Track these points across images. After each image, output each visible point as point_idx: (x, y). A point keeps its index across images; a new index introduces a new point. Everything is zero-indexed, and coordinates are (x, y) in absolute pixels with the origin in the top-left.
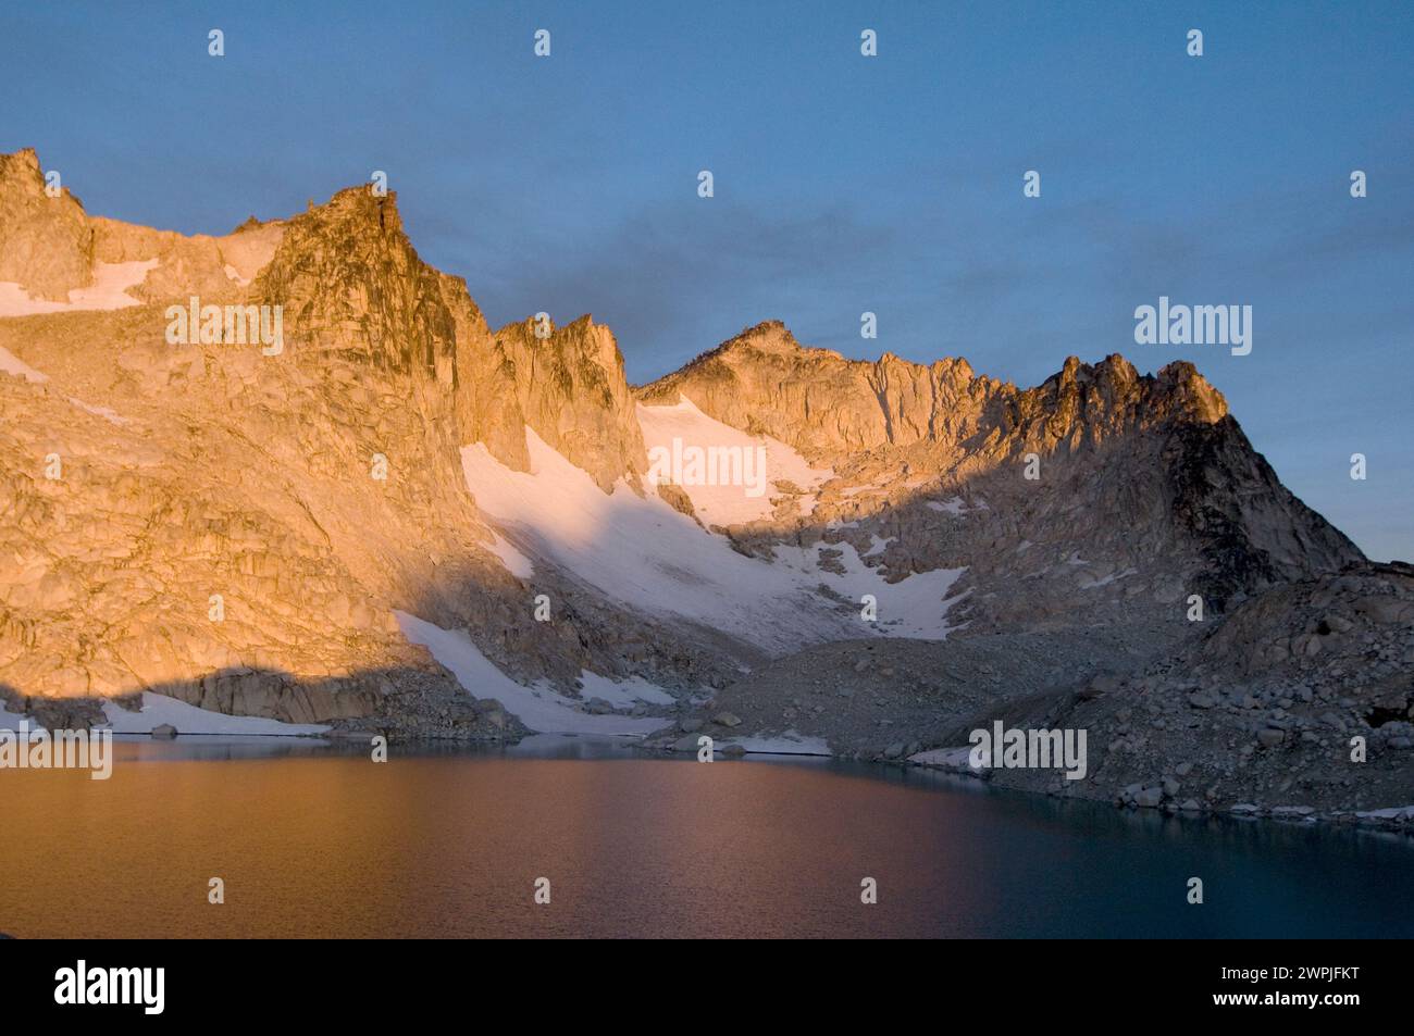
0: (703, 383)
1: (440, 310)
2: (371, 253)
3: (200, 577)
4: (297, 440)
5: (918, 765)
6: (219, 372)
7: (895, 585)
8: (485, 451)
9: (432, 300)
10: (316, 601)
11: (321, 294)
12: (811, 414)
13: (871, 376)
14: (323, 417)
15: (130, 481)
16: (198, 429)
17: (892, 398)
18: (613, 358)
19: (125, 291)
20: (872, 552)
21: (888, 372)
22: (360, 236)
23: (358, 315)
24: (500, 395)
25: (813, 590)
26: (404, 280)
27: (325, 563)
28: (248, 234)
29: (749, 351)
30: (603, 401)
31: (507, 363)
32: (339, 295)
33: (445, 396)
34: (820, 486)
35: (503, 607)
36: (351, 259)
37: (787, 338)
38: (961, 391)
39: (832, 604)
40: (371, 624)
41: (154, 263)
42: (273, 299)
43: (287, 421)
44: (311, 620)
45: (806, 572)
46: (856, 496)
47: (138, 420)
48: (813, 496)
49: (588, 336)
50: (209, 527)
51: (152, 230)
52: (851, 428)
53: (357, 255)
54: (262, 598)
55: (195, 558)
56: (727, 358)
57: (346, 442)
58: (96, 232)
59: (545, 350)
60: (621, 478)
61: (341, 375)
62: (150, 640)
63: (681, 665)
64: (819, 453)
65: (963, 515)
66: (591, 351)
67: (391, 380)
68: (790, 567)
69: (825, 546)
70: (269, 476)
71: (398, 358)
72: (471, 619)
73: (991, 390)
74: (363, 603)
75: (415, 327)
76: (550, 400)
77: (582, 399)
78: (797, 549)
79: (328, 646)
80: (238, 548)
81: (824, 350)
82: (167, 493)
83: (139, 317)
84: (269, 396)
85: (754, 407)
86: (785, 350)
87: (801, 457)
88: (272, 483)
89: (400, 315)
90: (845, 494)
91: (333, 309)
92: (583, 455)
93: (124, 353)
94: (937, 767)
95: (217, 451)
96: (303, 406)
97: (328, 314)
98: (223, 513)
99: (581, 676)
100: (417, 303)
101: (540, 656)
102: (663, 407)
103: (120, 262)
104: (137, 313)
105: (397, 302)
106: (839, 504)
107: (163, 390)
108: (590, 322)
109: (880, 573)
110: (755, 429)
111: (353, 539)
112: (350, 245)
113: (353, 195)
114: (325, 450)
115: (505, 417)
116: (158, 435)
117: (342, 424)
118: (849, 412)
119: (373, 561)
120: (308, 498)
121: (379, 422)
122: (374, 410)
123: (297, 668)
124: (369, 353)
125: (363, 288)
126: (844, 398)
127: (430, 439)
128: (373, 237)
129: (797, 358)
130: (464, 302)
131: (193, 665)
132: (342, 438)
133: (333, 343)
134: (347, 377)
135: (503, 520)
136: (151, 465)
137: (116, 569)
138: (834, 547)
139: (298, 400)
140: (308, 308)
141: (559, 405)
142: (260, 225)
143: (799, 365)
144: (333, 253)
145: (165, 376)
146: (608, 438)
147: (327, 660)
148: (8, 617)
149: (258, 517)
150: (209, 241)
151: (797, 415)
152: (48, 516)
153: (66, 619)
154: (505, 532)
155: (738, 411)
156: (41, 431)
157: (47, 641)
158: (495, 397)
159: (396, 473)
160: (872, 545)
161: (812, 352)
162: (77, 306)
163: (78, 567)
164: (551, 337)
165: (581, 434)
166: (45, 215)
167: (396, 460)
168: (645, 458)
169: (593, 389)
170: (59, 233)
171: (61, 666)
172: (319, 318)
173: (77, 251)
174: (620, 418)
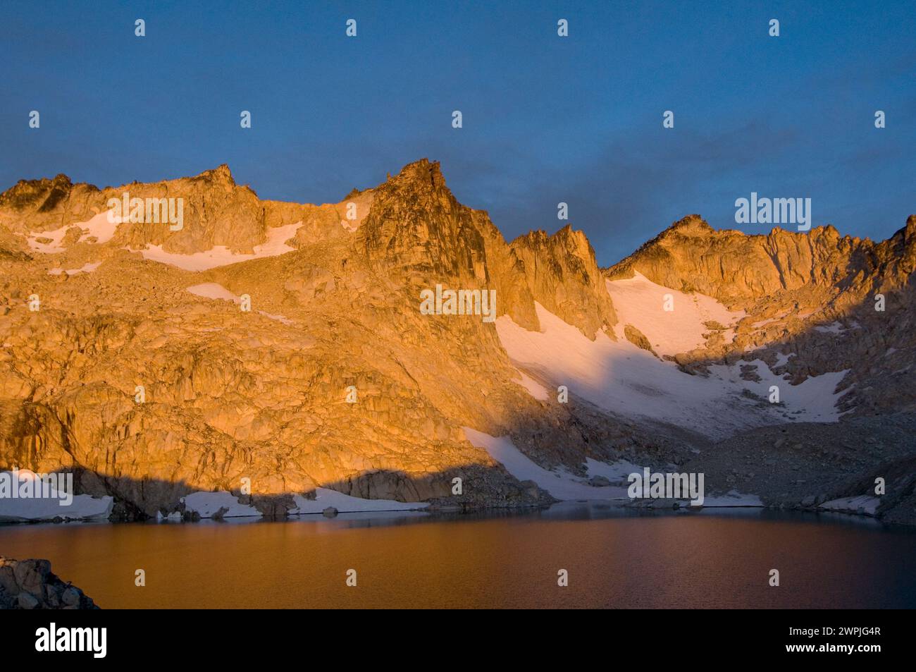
0: (648, 261)
1: (473, 233)
2: (428, 202)
3: (343, 415)
4: (393, 323)
5: (827, 510)
6: (343, 286)
7: (798, 386)
8: (510, 319)
9: (468, 227)
10: (414, 424)
11: (400, 232)
12: (725, 275)
13: (765, 245)
14: (407, 308)
15: (298, 359)
16: (334, 323)
17: (782, 258)
18: (587, 252)
19: (285, 243)
20: (778, 364)
21: (778, 241)
22: (420, 193)
23: (423, 242)
24: (516, 283)
25: (738, 393)
26: (449, 216)
27: (417, 399)
28: (352, 200)
29: (678, 237)
30: (583, 281)
31: (519, 263)
32: (410, 231)
34: (737, 323)
35: (531, 420)
36: (416, 207)
37: (704, 225)
38: (832, 248)
39: (753, 402)
40: (449, 437)
41: (300, 224)
42: (371, 238)
43: (387, 313)
44: (411, 436)
45: (733, 382)
46: (763, 327)
47: (299, 321)
48: (732, 330)
49: (570, 239)
50: (346, 383)
51: (297, 204)
52: (755, 281)
53: (419, 205)
54: (380, 425)
55: (339, 403)
56: (663, 243)
57: (423, 323)
58: (266, 210)
59: (542, 251)
60: (600, 329)
61: (416, 281)
62: (317, 455)
63: (652, 450)
64: (734, 300)
65: (842, 334)
66: (572, 248)
67: (448, 281)
68: (721, 379)
69: (744, 363)
70: (378, 348)
71: (450, 266)
72: (511, 430)
73: (854, 245)
74: (442, 424)
75: (459, 245)
76: (549, 283)
77: (569, 280)
78: (725, 367)
79: (423, 452)
80: (364, 394)
81: (730, 230)
82: (320, 362)
83: (294, 258)
84: (374, 298)
85: (685, 273)
86: (703, 234)
87: (721, 304)
88: (380, 352)
89: (449, 239)
90: (755, 327)
91: (408, 240)
92: (573, 316)
93: (288, 281)
94: (841, 511)
95: (346, 335)
96: (395, 302)
97: (405, 243)
98: (353, 374)
99: (586, 462)
100: (459, 230)
102: (624, 280)
103: (281, 226)
104: (293, 256)
105: (446, 231)
106: (751, 334)
107: (312, 301)
108: (570, 230)
109: (786, 378)
110: (687, 288)
111: (433, 383)
112: (414, 198)
113: (414, 167)
114: (411, 329)
115: (521, 297)
116: (311, 329)
118: (752, 271)
119: (446, 396)
120: (403, 360)
123: (406, 468)
124: (432, 265)
125: (425, 225)
126: (748, 261)
128: (429, 192)
129: (712, 238)
130: (487, 226)
131: (344, 469)
132: (420, 320)
133: (410, 261)
134: (419, 281)
135: (525, 363)
136: (309, 347)
137: (294, 413)
138: (751, 364)
139: (391, 299)
140: (392, 241)
141: (555, 286)
142: (360, 193)
143: (713, 242)
144: (405, 205)
145: (312, 292)
146: (589, 304)
147: (424, 461)
148: (235, 446)
149: (374, 374)
150: (331, 207)
151: (715, 277)
152: (253, 384)
153: (268, 445)
154: (527, 371)
155: (675, 277)
156: (245, 333)
157: (258, 460)
158: (513, 285)
159: (455, 339)
160: (778, 360)
161: (721, 233)
162: (258, 256)
163: (272, 413)
164: (545, 243)
165: (571, 303)
166: (236, 203)
167: (454, 330)
168: (615, 315)
169: (576, 273)
170: (245, 213)
171: (268, 474)
172: (400, 246)
173: (256, 222)
174: (595, 290)
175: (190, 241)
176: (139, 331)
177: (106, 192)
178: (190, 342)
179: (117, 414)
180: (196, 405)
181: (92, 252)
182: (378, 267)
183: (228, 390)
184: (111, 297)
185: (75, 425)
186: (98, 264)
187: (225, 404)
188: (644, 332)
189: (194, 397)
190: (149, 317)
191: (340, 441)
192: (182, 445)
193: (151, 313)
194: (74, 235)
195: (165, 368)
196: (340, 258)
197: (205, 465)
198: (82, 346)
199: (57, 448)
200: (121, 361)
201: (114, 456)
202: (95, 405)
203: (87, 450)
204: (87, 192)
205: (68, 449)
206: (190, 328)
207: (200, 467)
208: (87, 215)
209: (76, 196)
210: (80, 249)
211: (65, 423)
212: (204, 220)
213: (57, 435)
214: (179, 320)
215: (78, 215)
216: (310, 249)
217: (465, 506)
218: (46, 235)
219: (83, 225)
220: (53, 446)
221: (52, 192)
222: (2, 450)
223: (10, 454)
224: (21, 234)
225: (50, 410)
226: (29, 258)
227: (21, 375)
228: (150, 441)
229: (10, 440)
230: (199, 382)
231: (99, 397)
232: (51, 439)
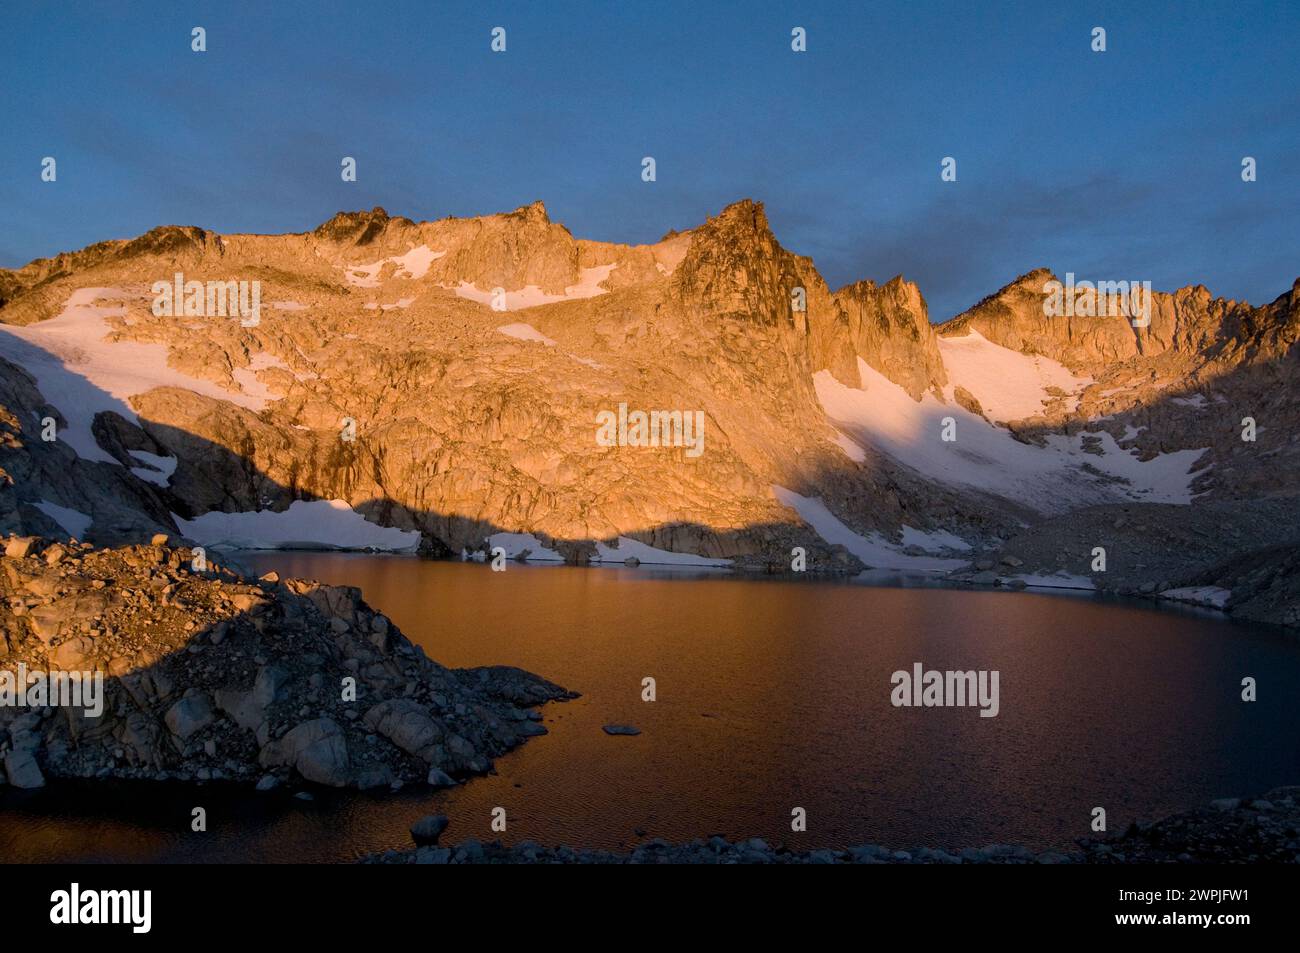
0: (987, 318)
2: (748, 246)
4: (705, 373)
5: (1169, 599)
6: (656, 332)
7: (1147, 463)
8: (829, 375)
9: (790, 274)
10: (721, 479)
11: (717, 277)
12: (1073, 336)
14: (721, 358)
16: (644, 370)
18: (919, 305)
19: (598, 285)
20: (1126, 438)
22: (741, 236)
23: (742, 288)
24: (838, 336)
25: (1078, 467)
26: (771, 262)
27: (726, 454)
28: (669, 242)
29: (1022, 293)
30: (912, 336)
31: (843, 314)
32: (728, 276)
33: (801, 339)
34: (1082, 390)
35: (845, 481)
36: (735, 252)
38: (1201, 311)
39: (1094, 477)
40: (757, 494)
41: (614, 266)
42: (687, 282)
43: (699, 363)
44: (718, 491)
46: (1112, 396)
47: (609, 366)
48: (1076, 398)
49: (900, 291)
51: (612, 245)
52: (1107, 345)
53: (739, 249)
54: (687, 477)
55: (646, 452)
56: (1005, 299)
57: (736, 374)
58: (580, 249)
59: (869, 303)
60: (927, 390)
61: (732, 329)
62: (621, 505)
63: (975, 522)
64: (1081, 365)
65: (1205, 408)
66: (902, 301)
67: (765, 330)
68: (1059, 450)
69: (1087, 435)
71: (769, 316)
72: (823, 491)
73: (1228, 308)
74: (751, 479)
75: (779, 293)
76: (874, 337)
77: (897, 335)
78: (1064, 437)
79: (729, 508)
83: (607, 301)
84: (687, 346)
85: (1028, 333)
87: (1066, 369)
89: (769, 286)
90: (1103, 395)
91: (725, 286)
92: (899, 374)
93: (600, 324)
94: (1185, 601)
95: (656, 384)
96: (709, 351)
97: (722, 290)
100: (780, 277)
101: (872, 515)
102: (957, 338)
103: (594, 267)
104: (606, 298)
105: (766, 278)
106: (1098, 403)
107: (623, 346)
108: (901, 280)
109: (1133, 453)
110: (1029, 350)
111: (744, 438)
112: (735, 242)
113: (735, 208)
114: (723, 380)
115: (842, 351)
116: (621, 375)
117: (734, 362)
119: (757, 451)
120: (714, 411)
121: (757, 360)
122: (754, 352)
123: (711, 523)
124: (749, 313)
125: (744, 271)
126: (1100, 322)
127: (792, 369)
128: (749, 235)
130: (811, 274)
131: (647, 520)
132: (734, 371)
133: (726, 309)
134: (735, 330)
135: (844, 422)
137: (599, 460)
138: (1094, 435)
139: (704, 348)
140: (709, 287)
141: (880, 341)
142: (677, 235)
144: (724, 249)
145: (624, 337)
146: (917, 362)
147: (730, 517)
148: (540, 489)
150: (647, 248)
151: (1062, 338)
152: (560, 428)
153: (572, 491)
154: (844, 430)
155: (1015, 337)
156: (554, 376)
157: (562, 505)
158: (835, 338)
159: (769, 393)
160: (1126, 433)
162: (570, 297)
163: (578, 460)
164: (873, 294)
165: (897, 361)
166: (549, 242)
167: (769, 383)
168: (944, 375)
169: (904, 328)
170: (558, 252)
171: (571, 520)
172: (717, 292)
173: (569, 262)
174: (925, 348)
175: (503, 279)
176: (450, 369)
177: (424, 227)
178: (500, 383)
179: (427, 451)
180: (503, 446)
181: (406, 287)
182: (692, 314)
183: (535, 433)
184: (424, 333)
185: (387, 459)
186: (410, 301)
187: (531, 447)
188: (976, 396)
189: (501, 438)
190: (460, 356)
191: (646, 491)
192: (488, 485)
193: (462, 352)
194: (389, 271)
195: (474, 408)
196: (653, 303)
197: (510, 506)
198: (394, 382)
199: (370, 481)
200: (431, 398)
201: (423, 492)
202: (406, 440)
203: (397, 485)
204: (404, 226)
205: (379, 482)
206: (500, 369)
207: (505, 508)
208: (402, 250)
209: (393, 230)
210: (395, 283)
211: (378, 457)
212: (517, 258)
213: (370, 469)
214: (489, 360)
215: (394, 249)
216: (623, 292)
218: (363, 268)
219: (398, 260)
220: (365, 478)
221: (369, 225)
222: (318, 479)
223: (326, 484)
224: (339, 267)
225: (364, 443)
226: (346, 291)
227: (337, 407)
228: (458, 479)
229: (326, 470)
230: (507, 423)
231: (410, 433)
232: (363, 471)
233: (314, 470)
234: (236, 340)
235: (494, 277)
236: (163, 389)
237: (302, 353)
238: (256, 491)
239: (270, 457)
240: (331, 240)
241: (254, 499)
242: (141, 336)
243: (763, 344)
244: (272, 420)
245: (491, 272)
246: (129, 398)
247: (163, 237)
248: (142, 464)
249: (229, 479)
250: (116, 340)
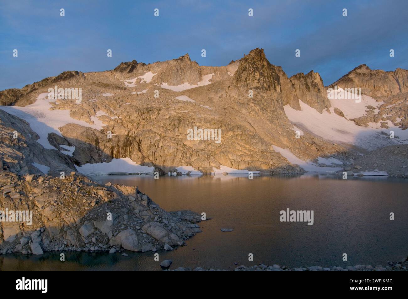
0: (344, 83)
1: (276, 75)
2: (259, 64)
3: (229, 140)
4: (246, 108)
6: (229, 96)
8: (289, 106)
9: (274, 73)
10: (254, 144)
11: (249, 75)
12: (376, 87)
13: (393, 75)
14: (252, 103)
15: (213, 121)
16: (226, 109)
17: (400, 80)
18: (320, 80)
19: (208, 81)
20: (397, 122)
21: (398, 73)
22: (256, 61)
23: (257, 79)
24: (292, 93)
25: (380, 133)
26: (267, 69)
27: (255, 135)
28: (233, 64)
29: (356, 73)
30: (318, 91)
31: (293, 85)
32: (253, 75)
33: (279, 95)
34: (380, 106)
35: (297, 142)
36: (255, 66)
37: (367, 68)
39: (385, 136)
40: (267, 149)
41: (213, 74)
42: (239, 78)
43: (244, 105)
44: (253, 148)
45: (377, 129)
46: (391, 108)
47: (214, 108)
48: (378, 109)
49: (313, 76)
50: (230, 130)
51: (212, 67)
52: (388, 90)
53: (256, 65)
54: (242, 144)
55: (228, 136)
56: (350, 76)
58: (201, 69)
59: (302, 80)
60: (324, 109)
62: (221, 155)
63: (344, 154)
64: (379, 97)
66: (314, 79)
67: (266, 93)
69: (382, 122)
70: (241, 117)
71: (267, 87)
72: (290, 146)
74: (264, 144)
75: (270, 80)
76: (304, 92)
77: (312, 91)
78: (374, 123)
80: (236, 133)
81: (379, 70)
82: (221, 123)
83: (212, 86)
86: (366, 72)
87: (373, 99)
89: (267, 77)
90: (388, 107)
91: (252, 78)
92: (314, 105)
93: (210, 94)
95: (230, 113)
98: (233, 126)
100: (270, 74)
101: (307, 154)
103: (207, 75)
105: (266, 74)
106: (386, 110)
107: (218, 101)
108: (313, 72)
109: (400, 127)
111: (261, 129)
112: (254, 63)
113: (254, 51)
114: (253, 110)
115: (293, 98)
116: (218, 111)
117: (256, 104)
118: (387, 85)
119: (266, 134)
120: (250, 121)
121: (264, 103)
122: (263, 100)
123: (251, 159)
124: (261, 87)
125: (258, 72)
126: (385, 82)
127: (276, 105)
128: (259, 60)
129: (370, 73)
130: (281, 72)
131: (230, 159)
132: (256, 107)
133: (252, 86)
135: (295, 122)
136: (217, 117)
138: (385, 122)
139: (246, 100)
140: (246, 79)
141: (307, 93)
143: (371, 75)
144: (251, 65)
145: (218, 98)
146: (320, 100)
147: (258, 157)
148: (193, 151)
149: (240, 126)
150: (224, 67)
151: (371, 88)
153: (204, 151)
154: (295, 125)
156: (195, 112)
157: (201, 155)
159: (269, 114)
160: (396, 120)
161: (375, 71)
162: (199, 85)
164: (303, 77)
165: (313, 100)
166: (191, 67)
167: (269, 110)
168: (330, 104)
169: (315, 88)
170: (194, 71)
171: (204, 160)
172: (249, 81)
173: (198, 74)
174: (322, 95)
175: (176, 81)
176: (161, 112)
177: (149, 66)
178: (177, 116)
179: (155, 140)
180: (180, 137)
181: (145, 86)
182: (241, 88)
184: (151, 101)
185: (142, 143)
186: (147, 90)
188: (342, 110)
189: (179, 134)
190: (164, 108)
191: (228, 149)
192: (176, 150)
193: (164, 106)
194: (139, 81)
195: (169, 125)
196: (227, 86)
197: (183, 157)
198: (143, 117)
199: (137, 151)
200: (155, 122)
201: (154, 154)
202: (148, 137)
203: (146, 152)
204: (143, 65)
205: (140, 151)
206: (177, 111)
207: (182, 158)
208: (143, 74)
209: (139, 67)
210: (141, 85)
211: (139, 143)
212: (181, 74)
213: (137, 147)
214: (173, 108)
215: (140, 74)
216: (217, 83)
217: (272, 173)
218: (130, 81)
219: (142, 77)
220: (135, 150)
221: (132, 66)
222: (120, 151)
223: (123, 153)
224: (123, 81)
225: (134, 138)
226: (125, 89)
227: (125, 127)
228: (166, 149)
229: (122, 148)
230: (181, 129)
231: (149, 134)
232: (135, 148)
233: (119, 148)
234: (91, 107)
235: (173, 81)
236: (69, 125)
237: (112, 110)
238: (100, 156)
239: (104, 145)
240: (119, 72)
241: (100, 159)
242: (61, 108)
243: (266, 97)
244: (104, 133)
245: (172, 79)
246: (59, 128)
247: (66, 75)
248: (64, 149)
249: (92, 153)
250: (53, 109)
